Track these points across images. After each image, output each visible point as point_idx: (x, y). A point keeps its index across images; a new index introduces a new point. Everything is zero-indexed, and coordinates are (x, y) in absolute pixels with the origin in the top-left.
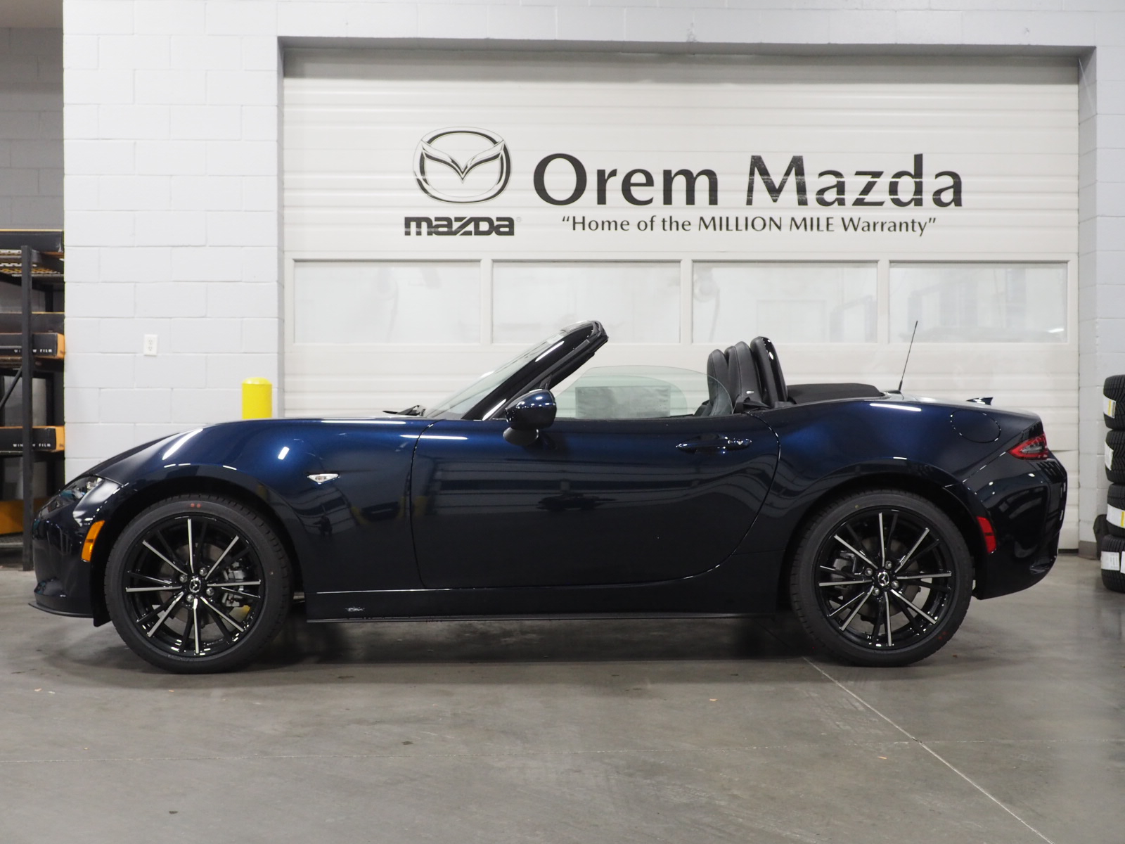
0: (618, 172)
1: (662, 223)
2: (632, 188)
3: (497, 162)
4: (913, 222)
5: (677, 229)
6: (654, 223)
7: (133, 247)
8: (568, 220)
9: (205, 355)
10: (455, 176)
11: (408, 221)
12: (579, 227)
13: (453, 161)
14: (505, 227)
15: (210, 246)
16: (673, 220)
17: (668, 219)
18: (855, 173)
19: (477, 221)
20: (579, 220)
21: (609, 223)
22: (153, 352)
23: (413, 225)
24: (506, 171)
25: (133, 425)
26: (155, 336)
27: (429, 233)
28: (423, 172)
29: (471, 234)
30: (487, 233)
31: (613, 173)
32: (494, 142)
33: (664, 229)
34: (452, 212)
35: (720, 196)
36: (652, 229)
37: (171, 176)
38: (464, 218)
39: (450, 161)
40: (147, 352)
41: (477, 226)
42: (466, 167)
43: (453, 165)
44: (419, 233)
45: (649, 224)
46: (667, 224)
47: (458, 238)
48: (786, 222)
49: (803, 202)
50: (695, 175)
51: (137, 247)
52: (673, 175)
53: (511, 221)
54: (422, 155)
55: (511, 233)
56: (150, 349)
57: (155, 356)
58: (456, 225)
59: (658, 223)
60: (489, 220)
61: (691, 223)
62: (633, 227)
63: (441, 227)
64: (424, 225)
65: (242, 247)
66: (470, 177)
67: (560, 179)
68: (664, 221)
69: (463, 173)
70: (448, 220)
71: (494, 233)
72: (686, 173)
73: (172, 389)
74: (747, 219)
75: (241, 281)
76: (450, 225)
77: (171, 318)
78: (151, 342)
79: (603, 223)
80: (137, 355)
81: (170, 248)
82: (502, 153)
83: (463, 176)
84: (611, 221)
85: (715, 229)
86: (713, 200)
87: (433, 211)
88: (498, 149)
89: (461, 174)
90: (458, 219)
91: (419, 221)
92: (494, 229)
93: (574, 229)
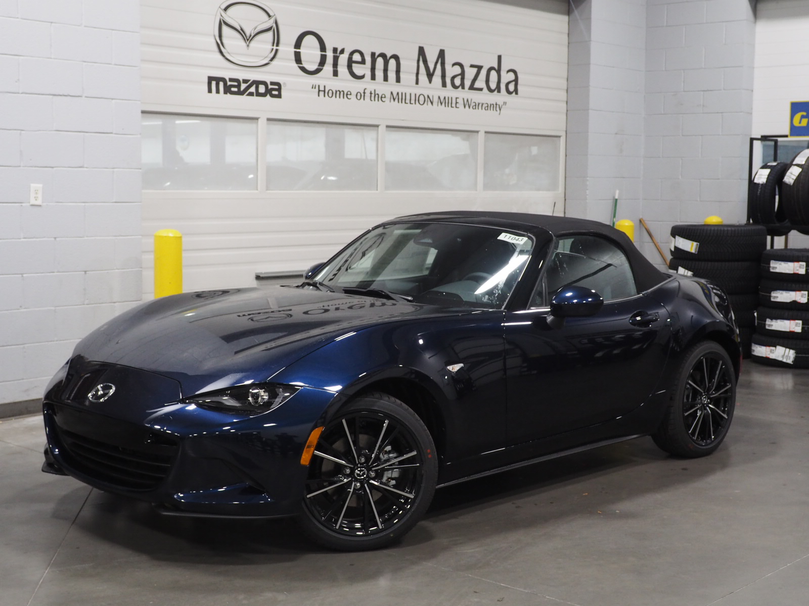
0: (345, 50)
1: (370, 95)
2: (354, 65)
3: (270, 34)
4: (496, 104)
5: (378, 100)
6: (366, 94)
7: (18, 93)
8: (315, 88)
9: (83, 204)
10: (242, 43)
11: (211, 79)
12: (322, 94)
13: (242, 29)
14: (274, 90)
15: (86, 97)
16: (376, 93)
17: (373, 92)
18: (469, 65)
19: (257, 83)
20: (322, 88)
21: (340, 92)
22: (39, 202)
23: (214, 83)
24: (277, 41)
25: (20, 275)
26: (41, 186)
27: (225, 93)
28: (220, 36)
29: (253, 95)
30: (264, 95)
31: (342, 51)
32: (269, 16)
33: (371, 100)
34: (241, 75)
35: (402, 75)
36: (364, 99)
37: (52, 23)
38: (249, 80)
39: (239, 28)
40: (33, 202)
41: (257, 88)
42: (250, 36)
43: (241, 32)
44: (218, 92)
45: (363, 94)
46: (373, 95)
47: (244, 98)
48: (436, 100)
49: (444, 85)
50: (388, 58)
51: (22, 93)
52: (376, 56)
53: (278, 84)
54: (220, 22)
55: (279, 96)
56: (36, 198)
57: (40, 206)
58: (243, 86)
59: (367, 94)
60: (264, 83)
61: (386, 96)
62: (353, 97)
63: (232, 87)
64: (221, 84)
65: (112, 99)
66: (253, 44)
67: (310, 52)
68: (371, 93)
69: (248, 40)
70: (237, 80)
71: (268, 95)
72: (383, 55)
73: (55, 238)
74: (416, 95)
75: (112, 133)
76: (239, 86)
77: (53, 167)
78: (36, 192)
79: (336, 92)
80: (23, 204)
81: (51, 96)
82: (274, 26)
83: (248, 43)
84: (341, 90)
85: (398, 102)
86: (398, 80)
87: (229, 73)
88: (271, 23)
89: (246, 41)
90: (245, 81)
91: (218, 80)
92: (268, 92)
93: (319, 96)
